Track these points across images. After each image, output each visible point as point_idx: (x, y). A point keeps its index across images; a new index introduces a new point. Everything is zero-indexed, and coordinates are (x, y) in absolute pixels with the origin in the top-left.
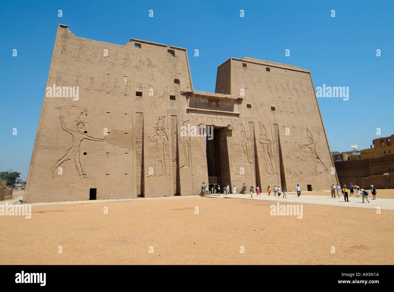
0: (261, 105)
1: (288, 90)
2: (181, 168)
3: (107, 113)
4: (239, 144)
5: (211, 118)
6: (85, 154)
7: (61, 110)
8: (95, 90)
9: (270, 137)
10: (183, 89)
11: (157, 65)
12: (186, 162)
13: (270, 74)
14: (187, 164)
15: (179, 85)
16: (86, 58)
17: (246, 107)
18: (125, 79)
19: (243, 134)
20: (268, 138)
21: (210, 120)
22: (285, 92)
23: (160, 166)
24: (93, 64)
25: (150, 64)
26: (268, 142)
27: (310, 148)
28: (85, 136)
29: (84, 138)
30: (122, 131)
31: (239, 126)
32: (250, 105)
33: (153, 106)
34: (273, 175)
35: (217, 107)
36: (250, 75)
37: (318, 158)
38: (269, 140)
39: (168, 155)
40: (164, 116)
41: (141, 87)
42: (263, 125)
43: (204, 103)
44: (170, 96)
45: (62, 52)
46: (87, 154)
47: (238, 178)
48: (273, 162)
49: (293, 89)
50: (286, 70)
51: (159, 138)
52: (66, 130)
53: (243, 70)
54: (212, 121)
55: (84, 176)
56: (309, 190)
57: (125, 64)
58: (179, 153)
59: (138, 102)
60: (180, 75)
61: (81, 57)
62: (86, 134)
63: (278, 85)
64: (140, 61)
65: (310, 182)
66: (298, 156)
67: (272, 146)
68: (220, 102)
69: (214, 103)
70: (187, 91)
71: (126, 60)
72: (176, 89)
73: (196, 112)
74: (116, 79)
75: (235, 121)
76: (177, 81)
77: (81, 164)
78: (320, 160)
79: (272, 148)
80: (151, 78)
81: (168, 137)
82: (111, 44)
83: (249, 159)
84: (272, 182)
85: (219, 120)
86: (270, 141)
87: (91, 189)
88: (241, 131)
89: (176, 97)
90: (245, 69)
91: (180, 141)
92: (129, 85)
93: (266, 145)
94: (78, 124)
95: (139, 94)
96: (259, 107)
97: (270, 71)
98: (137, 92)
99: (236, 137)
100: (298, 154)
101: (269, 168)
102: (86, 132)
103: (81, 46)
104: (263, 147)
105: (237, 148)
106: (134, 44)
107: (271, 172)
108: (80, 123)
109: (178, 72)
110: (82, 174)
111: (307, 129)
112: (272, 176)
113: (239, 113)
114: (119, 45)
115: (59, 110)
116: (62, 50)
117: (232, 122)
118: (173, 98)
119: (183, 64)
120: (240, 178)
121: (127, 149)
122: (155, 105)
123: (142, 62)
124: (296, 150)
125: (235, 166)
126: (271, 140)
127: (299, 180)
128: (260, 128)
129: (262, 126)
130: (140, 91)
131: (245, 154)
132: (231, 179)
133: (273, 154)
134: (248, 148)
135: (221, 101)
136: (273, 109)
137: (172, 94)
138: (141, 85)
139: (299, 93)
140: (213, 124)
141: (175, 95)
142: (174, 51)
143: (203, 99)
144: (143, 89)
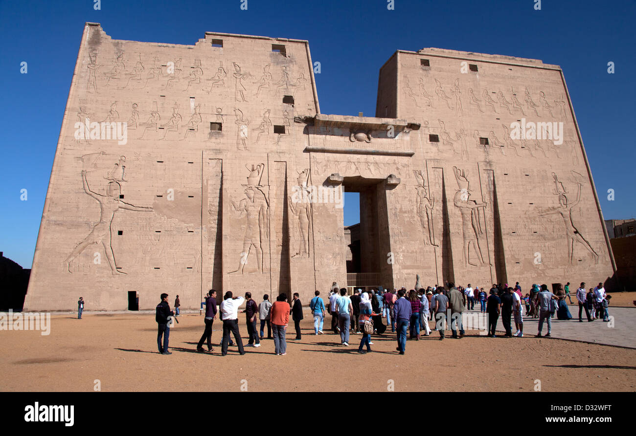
0: (458, 136)
1: (515, 105)
2: (292, 257)
3: (158, 162)
4: (412, 211)
5: (354, 162)
6: (120, 233)
7: (83, 161)
8: (140, 125)
9: (476, 196)
10: (299, 113)
11: (251, 73)
12: (303, 246)
13: (478, 76)
14: (305, 249)
15: (293, 106)
16: (127, 73)
17: (428, 141)
18: (192, 104)
19: (420, 192)
20: (471, 198)
21: (353, 167)
22: (508, 109)
23: (252, 254)
24: (139, 81)
25: (238, 74)
26: (473, 205)
27: (561, 214)
28: (121, 204)
29: (119, 208)
30: (182, 193)
31: (413, 176)
32: (437, 135)
33: (241, 146)
34: (482, 268)
36: (436, 80)
37: (576, 232)
38: (475, 201)
39: (269, 234)
40: (262, 164)
41: (219, 114)
42: (463, 173)
43: (342, 136)
44: (274, 126)
45: (89, 66)
46: (123, 234)
47: (408, 274)
48: (482, 242)
49: (525, 103)
50: (511, 67)
51: (252, 204)
52: (91, 195)
53: (421, 71)
54: (357, 169)
55: (118, 269)
57: (193, 76)
59: (213, 140)
60: (294, 87)
61: (118, 71)
62: (122, 200)
63: (494, 97)
64: (221, 69)
65: (558, 279)
66: (535, 231)
67: (481, 212)
69: (361, 136)
70: (308, 115)
71: (195, 70)
72: (286, 113)
73: (326, 153)
74: (176, 104)
75: (404, 167)
76: (288, 100)
77: (114, 251)
78: (580, 235)
79: (482, 215)
80: (239, 97)
81: (268, 201)
82: (170, 45)
83: (432, 239)
84: (479, 281)
86: (476, 204)
87: (129, 292)
88: (417, 186)
89: (286, 127)
90: (426, 70)
91: (293, 209)
92: (198, 112)
93: (467, 212)
94: (111, 183)
95: (216, 126)
96: (455, 139)
97: (477, 71)
98: (211, 123)
100: (535, 227)
101: (473, 253)
102: (122, 197)
103: (119, 55)
104: (462, 214)
105: (407, 219)
106: (211, 41)
107: (477, 262)
108: (113, 181)
109: (292, 83)
110: (114, 267)
111: (555, 178)
112: (480, 269)
113: (412, 152)
114: (184, 46)
115: (81, 161)
116: (89, 64)
117: (398, 169)
118: (279, 130)
119: (301, 67)
121: (192, 225)
122: (244, 144)
123: (223, 71)
124: (530, 218)
125: (403, 251)
126: (479, 201)
127: (536, 275)
128: (457, 178)
129: (461, 175)
130: (218, 121)
131: (424, 230)
132: (394, 277)
133: (483, 228)
134: (430, 218)
135: (376, 130)
136: (485, 141)
137: (280, 123)
138: (220, 110)
139: (537, 109)
140: (358, 175)
141: (285, 124)
142: (284, 46)
143: (339, 128)
144: (224, 117)
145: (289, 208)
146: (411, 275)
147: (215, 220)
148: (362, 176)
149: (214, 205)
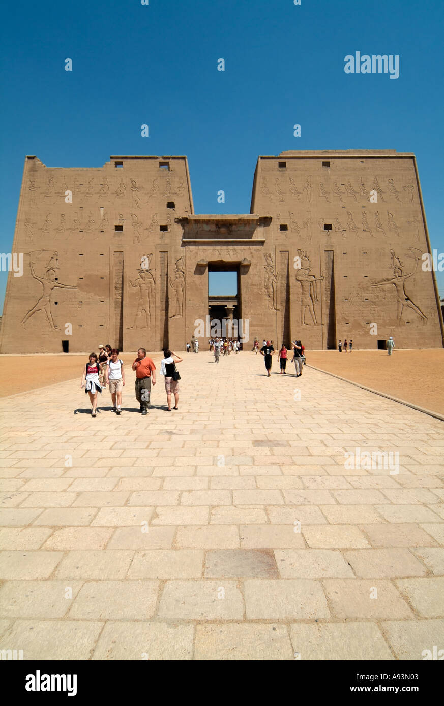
0: (305, 224)
1: (362, 194)
2: (170, 318)
3: (80, 255)
4: (260, 284)
5: (218, 250)
6: (56, 303)
7: (30, 256)
8: (67, 229)
9: (316, 271)
10: (179, 215)
11: (144, 186)
12: (178, 311)
13: (329, 172)
14: (180, 312)
15: (174, 210)
16: (57, 192)
17: (279, 229)
18: (102, 212)
19: (268, 270)
20: (311, 273)
21: (217, 253)
22: (355, 198)
25: (134, 187)
26: (313, 278)
27: (395, 284)
28: (56, 284)
29: (55, 286)
30: (97, 276)
31: (264, 258)
32: (287, 225)
34: (315, 326)
35: (229, 234)
36: (290, 178)
38: (314, 276)
39: (155, 303)
40: (151, 254)
41: (121, 219)
42: (306, 254)
43: (209, 231)
44: (160, 226)
45: (30, 189)
46: (58, 303)
47: (255, 330)
48: (317, 308)
49: (372, 190)
50: (363, 159)
51: (144, 282)
52: (36, 279)
53: (278, 173)
54: (220, 254)
55: (55, 327)
56: (379, 348)
57: (102, 192)
58: (170, 299)
59: (117, 238)
60: (175, 195)
61: (50, 191)
62: (57, 281)
63: (343, 188)
64: (121, 185)
65: (384, 336)
66: (367, 298)
67: (319, 284)
68: (234, 226)
69: (223, 230)
70: (185, 216)
71: (103, 186)
72: (169, 215)
73: (197, 244)
74: (90, 213)
75: (256, 251)
76: (171, 205)
77: (52, 315)
79: (319, 286)
80: (135, 206)
82: (85, 169)
83: (275, 305)
84: (312, 336)
85: (231, 253)
87: (63, 341)
88: (266, 265)
89: (168, 227)
90: (282, 171)
91: (172, 285)
92: (106, 218)
93: (307, 284)
94: (49, 270)
95: (119, 228)
96: (302, 227)
97: (329, 166)
98: (116, 226)
99: (256, 275)
100: (366, 295)
101: (308, 315)
102: (56, 279)
103: (50, 178)
104: (302, 286)
105: (256, 290)
106: (114, 163)
107: (312, 322)
109: (173, 192)
110: (53, 325)
112: (313, 327)
113: (263, 239)
114: (95, 169)
115: (28, 256)
116: (30, 187)
117: (252, 253)
118: (164, 228)
119: (181, 178)
120: (258, 330)
121: (103, 297)
123: (123, 186)
124: (363, 288)
125: (252, 314)
126: (318, 276)
127: (363, 333)
128: (301, 258)
129: (304, 256)
130: (120, 224)
131: (269, 298)
133: (319, 296)
134: (275, 289)
135: (236, 224)
136: (328, 227)
137: (164, 224)
138: (121, 216)
139: (384, 195)
140: (221, 259)
141: (168, 224)
142: (168, 162)
143: (207, 224)
144: (125, 221)
145: (169, 284)
146: (257, 331)
147: (119, 293)
148: (224, 260)
149: (119, 284)
